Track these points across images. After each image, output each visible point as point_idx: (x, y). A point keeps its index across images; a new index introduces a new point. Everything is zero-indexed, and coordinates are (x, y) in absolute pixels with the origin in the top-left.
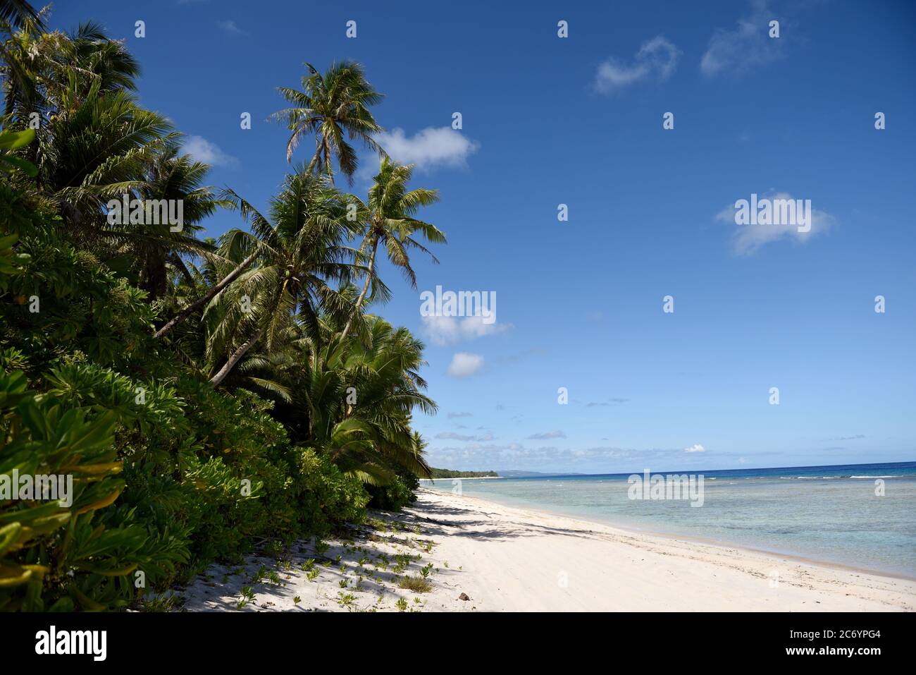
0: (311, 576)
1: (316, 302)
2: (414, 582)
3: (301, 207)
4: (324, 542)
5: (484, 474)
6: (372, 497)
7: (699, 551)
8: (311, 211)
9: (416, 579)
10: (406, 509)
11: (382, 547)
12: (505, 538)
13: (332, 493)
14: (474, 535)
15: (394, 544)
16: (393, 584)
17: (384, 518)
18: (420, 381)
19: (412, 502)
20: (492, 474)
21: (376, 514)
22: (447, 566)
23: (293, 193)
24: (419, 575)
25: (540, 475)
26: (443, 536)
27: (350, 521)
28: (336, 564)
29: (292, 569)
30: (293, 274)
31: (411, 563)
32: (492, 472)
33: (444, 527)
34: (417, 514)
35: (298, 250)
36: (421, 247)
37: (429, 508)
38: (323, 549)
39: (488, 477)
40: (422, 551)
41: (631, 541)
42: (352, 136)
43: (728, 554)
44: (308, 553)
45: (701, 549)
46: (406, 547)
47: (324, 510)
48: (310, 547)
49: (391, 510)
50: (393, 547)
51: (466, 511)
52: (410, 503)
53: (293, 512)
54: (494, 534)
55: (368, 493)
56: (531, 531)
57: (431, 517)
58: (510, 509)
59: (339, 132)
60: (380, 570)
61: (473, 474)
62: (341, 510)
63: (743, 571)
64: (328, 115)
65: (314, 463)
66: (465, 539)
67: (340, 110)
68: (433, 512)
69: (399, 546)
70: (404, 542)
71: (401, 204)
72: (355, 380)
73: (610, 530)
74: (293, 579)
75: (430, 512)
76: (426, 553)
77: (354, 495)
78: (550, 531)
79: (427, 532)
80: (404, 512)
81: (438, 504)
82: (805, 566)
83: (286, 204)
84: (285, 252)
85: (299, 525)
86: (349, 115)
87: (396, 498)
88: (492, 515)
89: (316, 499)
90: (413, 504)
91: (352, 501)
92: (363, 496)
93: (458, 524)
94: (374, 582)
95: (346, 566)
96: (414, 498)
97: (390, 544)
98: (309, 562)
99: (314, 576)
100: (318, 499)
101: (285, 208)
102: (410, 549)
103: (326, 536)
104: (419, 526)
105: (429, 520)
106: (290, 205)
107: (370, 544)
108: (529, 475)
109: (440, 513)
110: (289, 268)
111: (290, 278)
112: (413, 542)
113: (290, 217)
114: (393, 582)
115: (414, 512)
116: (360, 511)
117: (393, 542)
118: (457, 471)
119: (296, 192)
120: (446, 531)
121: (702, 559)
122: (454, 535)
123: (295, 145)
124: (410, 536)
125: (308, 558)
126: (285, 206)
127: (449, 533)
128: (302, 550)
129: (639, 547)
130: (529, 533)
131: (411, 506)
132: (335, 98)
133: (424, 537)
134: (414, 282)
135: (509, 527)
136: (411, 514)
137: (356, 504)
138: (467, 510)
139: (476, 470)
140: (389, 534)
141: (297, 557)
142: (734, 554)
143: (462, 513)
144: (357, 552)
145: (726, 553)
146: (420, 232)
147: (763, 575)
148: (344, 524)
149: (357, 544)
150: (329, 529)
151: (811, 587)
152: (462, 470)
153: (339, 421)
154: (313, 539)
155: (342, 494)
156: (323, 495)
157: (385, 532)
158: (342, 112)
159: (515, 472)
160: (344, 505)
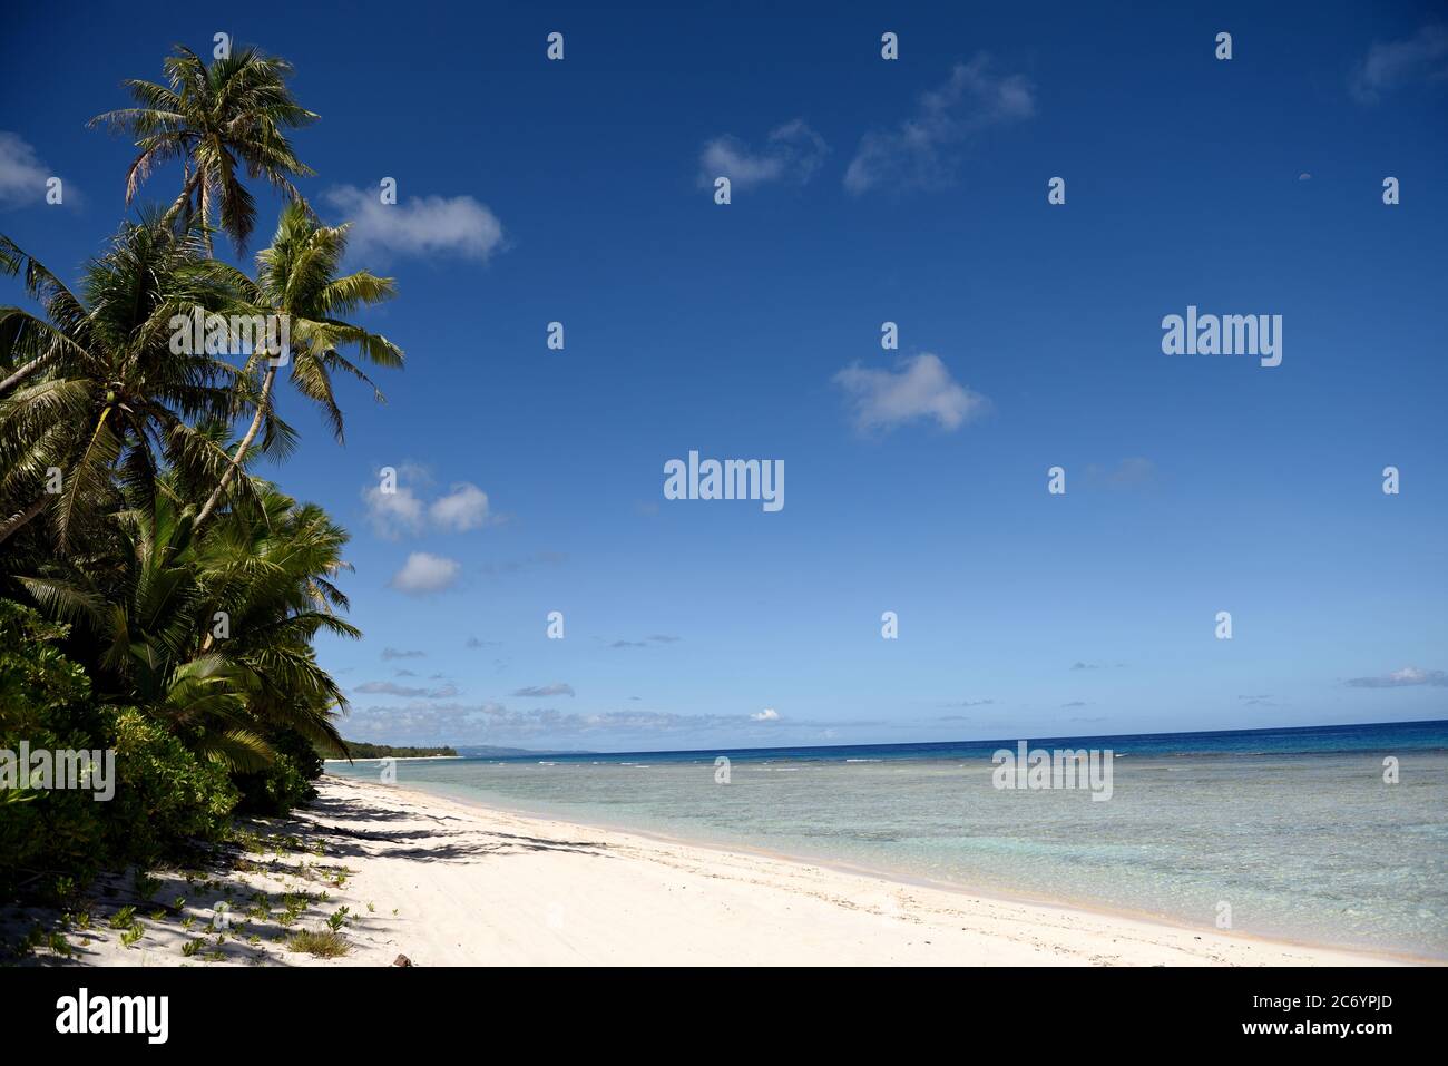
0: (129, 937)
1: (158, 450)
2: (317, 941)
3: (145, 282)
4: (150, 875)
5: (433, 752)
6: (244, 795)
7: (764, 871)
8: (165, 291)
9: (321, 934)
10: (296, 813)
11: (257, 881)
12: (469, 859)
13: (169, 787)
14: (417, 854)
15: (279, 875)
16: (280, 946)
17: (261, 829)
18: (338, 597)
19: (309, 800)
20: (446, 751)
21: (244, 823)
22: (372, 910)
23: (132, 256)
24: (324, 927)
25: (527, 754)
26: (363, 858)
27: (201, 835)
28: (175, 914)
29: (92, 927)
30: (120, 398)
31: (311, 907)
32: (447, 748)
33: (362, 843)
34: (317, 820)
35: (134, 358)
36: (357, 371)
37: (338, 809)
38: (150, 888)
39: (439, 757)
40: (328, 885)
41: (665, 858)
42: (253, 173)
43: (806, 874)
44: (121, 895)
45: (769, 868)
46: (300, 879)
47: (152, 819)
48: (125, 885)
49: (270, 816)
50: (277, 879)
51: (402, 815)
52: (304, 801)
53: (95, 823)
54: (448, 853)
55: (236, 788)
56: (510, 845)
57: (342, 825)
58: (475, 811)
59: (228, 161)
60: (255, 921)
61: (414, 752)
62: (184, 817)
63: (826, 900)
64: (213, 129)
65: (140, 736)
66: (400, 862)
67: (235, 125)
68: (345, 817)
69: (288, 878)
70: (297, 871)
71: (326, 294)
72: (227, 589)
73: (635, 841)
74: (94, 945)
75: (341, 818)
76: (335, 889)
77: (210, 791)
78: (540, 845)
79: (336, 853)
80: (294, 818)
81: (354, 803)
82: (910, 890)
83: (118, 273)
84: (108, 358)
85: (104, 847)
86: (250, 136)
87: (282, 794)
88: (447, 821)
89: (138, 800)
90: (311, 803)
91: (206, 802)
92: (228, 795)
93: (388, 837)
94: (244, 943)
95: (195, 918)
96: (313, 794)
97: (273, 875)
98: (123, 912)
99: (136, 937)
100: (142, 799)
101: (115, 282)
102: (308, 883)
103: (154, 864)
104: (322, 842)
105: (338, 831)
106: (126, 277)
107: (235, 876)
108: (507, 754)
109: (355, 819)
110: (115, 388)
111: (114, 405)
112: (313, 871)
113: (125, 297)
114: (278, 941)
115: (313, 818)
116: (219, 819)
117: (276, 871)
118: (388, 747)
119: (138, 253)
120: (367, 850)
121: (769, 884)
122: (381, 855)
123: (145, 175)
124: (307, 859)
125: (123, 906)
126: (115, 277)
127: (374, 852)
128: (110, 892)
129: (677, 867)
130: (506, 849)
131: (305, 808)
132: (228, 102)
133: (330, 861)
134: (340, 430)
135: (474, 840)
136: (306, 821)
137: (214, 807)
138: (403, 813)
139: (421, 744)
140: (269, 857)
141: (101, 904)
142: (813, 875)
143: (393, 817)
144: (212, 890)
145: (802, 873)
146: (356, 345)
147: (853, 905)
148: (188, 841)
149: (212, 878)
150: (160, 852)
151: (917, 920)
152: (395, 745)
153: (185, 660)
154: (131, 870)
155: (189, 789)
156: (152, 792)
157: (262, 854)
158: (239, 127)
159: (485, 748)
160: (190, 808)
